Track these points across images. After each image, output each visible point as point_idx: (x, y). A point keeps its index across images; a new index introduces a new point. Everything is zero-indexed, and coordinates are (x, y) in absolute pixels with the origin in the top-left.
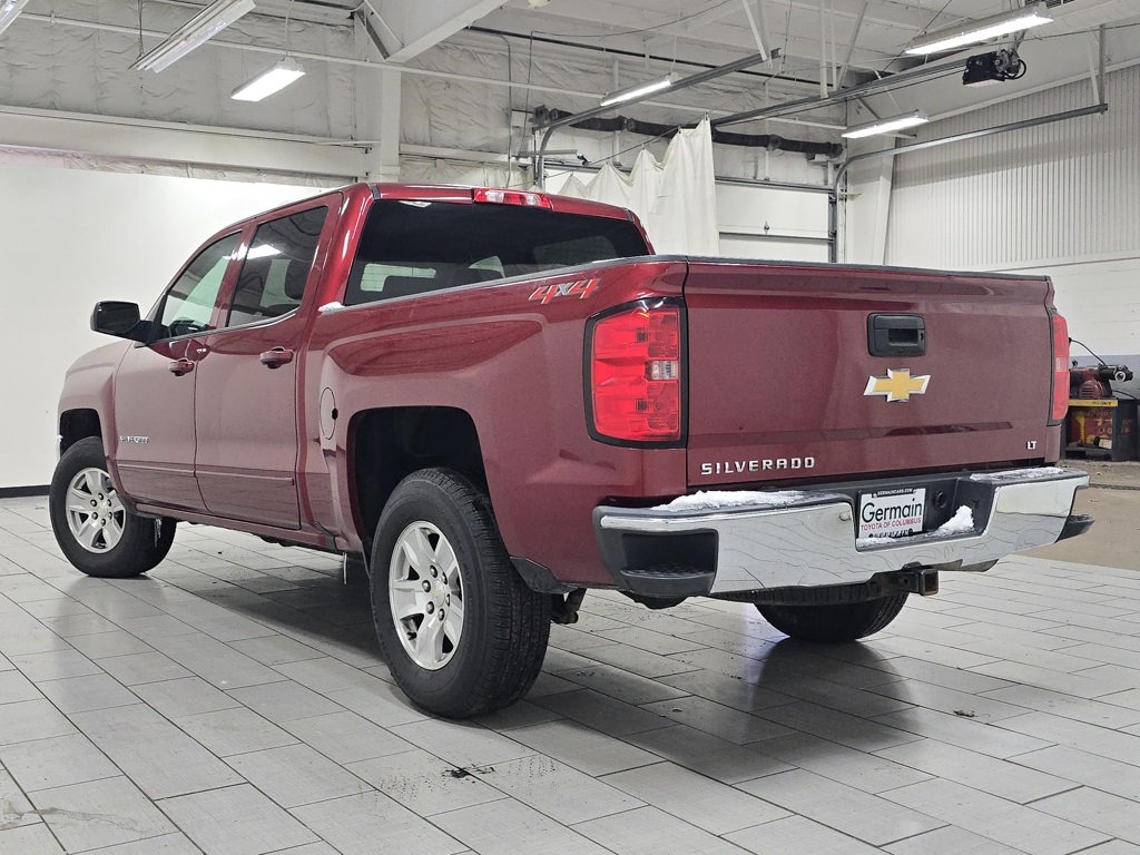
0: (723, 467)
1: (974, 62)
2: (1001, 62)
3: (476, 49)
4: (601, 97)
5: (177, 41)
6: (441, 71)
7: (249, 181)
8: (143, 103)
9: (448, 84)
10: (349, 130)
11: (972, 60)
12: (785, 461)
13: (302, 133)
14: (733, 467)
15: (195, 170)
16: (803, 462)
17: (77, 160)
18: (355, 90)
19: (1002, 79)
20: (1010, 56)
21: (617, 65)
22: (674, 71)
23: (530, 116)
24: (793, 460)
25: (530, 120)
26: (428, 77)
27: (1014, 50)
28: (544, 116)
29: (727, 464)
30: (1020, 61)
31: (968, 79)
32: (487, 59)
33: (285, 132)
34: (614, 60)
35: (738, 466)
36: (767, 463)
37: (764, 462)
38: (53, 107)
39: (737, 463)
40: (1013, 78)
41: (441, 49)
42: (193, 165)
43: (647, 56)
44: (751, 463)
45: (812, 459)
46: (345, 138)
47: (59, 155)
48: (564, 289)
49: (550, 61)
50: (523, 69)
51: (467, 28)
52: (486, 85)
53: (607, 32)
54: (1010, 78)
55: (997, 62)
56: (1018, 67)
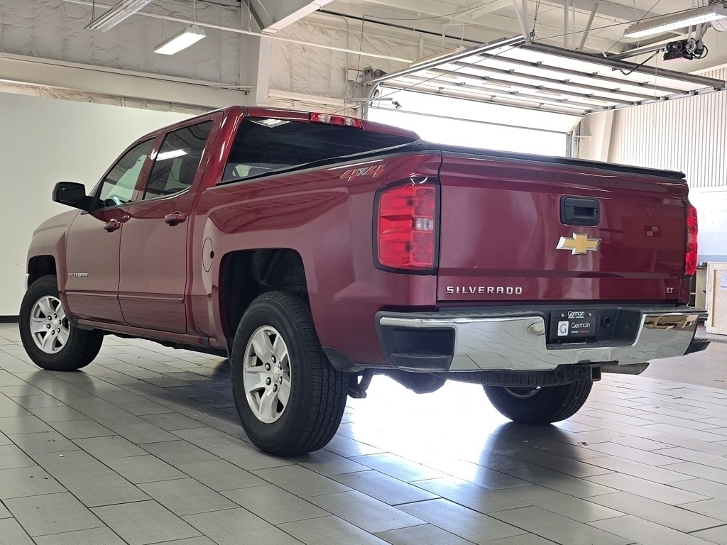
0: (461, 290)
1: (671, 46)
2: (691, 47)
3: (325, 26)
4: (411, 62)
5: (118, 10)
6: (299, 40)
7: (163, 110)
8: (93, 54)
9: (304, 49)
10: (235, 78)
11: (671, 44)
12: (502, 288)
13: (201, 79)
14: (467, 290)
15: (126, 102)
16: (514, 290)
17: (45, 92)
18: (239, 51)
19: (691, 58)
20: (697, 43)
21: (422, 41)
22: (462, 45)
23: (360, 73)
24: (508, 288)
25: (361, 76)
26: (291, 43)
27: (699, 38)
28: (370, 74)
29: (464, 288)
30: (704, 46)
31: (667, 57)
32: (333, 33)
33: (191, 78)
34: (420, 37)
35: (471, 290)
36: (490, 289)
37: (488, 288)
38: (30, 54)
39: (470, 288)
40: (699, 58)
41: (300, 24)
42: (125, 98)
43: (444, 36)
44: (480, 288)
45: (521, 289)
46: (232, 83)
47: (33, 87)
48: (362, 172)
49: (377, 36)
50: (357, 41)
51: (318, 10)
52: (330, 51)
53: (416, 17)
54: (696, 57)
55: (688, 47)
56: (702, 50)
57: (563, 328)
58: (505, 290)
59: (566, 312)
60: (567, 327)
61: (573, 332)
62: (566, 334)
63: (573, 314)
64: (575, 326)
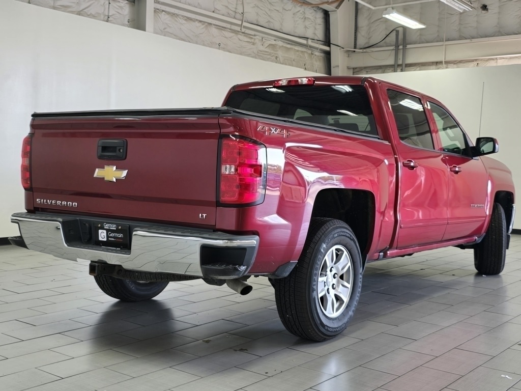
57: (103, 235)
58: (67, 203)
59: (102, 223)
60: (105, 234)
61: (110, 239)
62: (105, 240)
63: (108, 225)
64: (111, 235)
